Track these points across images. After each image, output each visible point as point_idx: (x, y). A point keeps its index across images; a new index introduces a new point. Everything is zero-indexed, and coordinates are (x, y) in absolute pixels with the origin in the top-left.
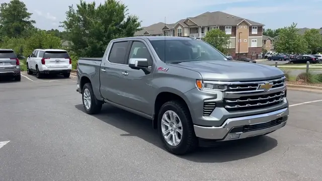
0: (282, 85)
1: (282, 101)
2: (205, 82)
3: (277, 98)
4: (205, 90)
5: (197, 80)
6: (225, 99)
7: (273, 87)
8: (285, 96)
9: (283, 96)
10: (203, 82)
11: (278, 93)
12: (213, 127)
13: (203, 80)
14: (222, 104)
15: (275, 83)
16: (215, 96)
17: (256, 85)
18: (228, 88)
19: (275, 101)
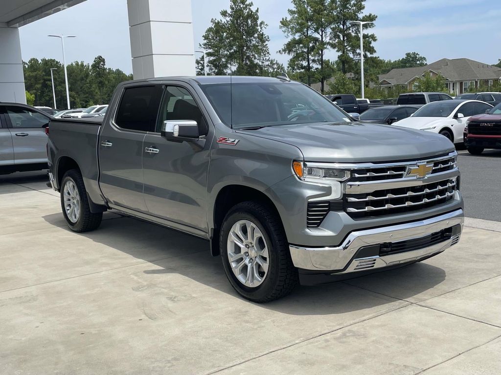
0: (451, 167)
1: (452, 198)
2: (308, 164)
3: (442, 192)
4: (309, 180)
5: (294, 161)
6: (345, 196)
7: (434, 171)
8: (457, 187)
9: (453, 188)
10: (305, 165)
11: (443, 183)
12: (327, 248)
13: (304, 161)
14: (342, 204)
15: (436, 164)
16: (328, 191)
17: (403, 168)
18: (351, 175)
19: (438, 197)
